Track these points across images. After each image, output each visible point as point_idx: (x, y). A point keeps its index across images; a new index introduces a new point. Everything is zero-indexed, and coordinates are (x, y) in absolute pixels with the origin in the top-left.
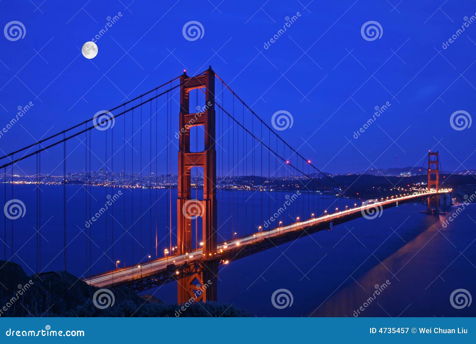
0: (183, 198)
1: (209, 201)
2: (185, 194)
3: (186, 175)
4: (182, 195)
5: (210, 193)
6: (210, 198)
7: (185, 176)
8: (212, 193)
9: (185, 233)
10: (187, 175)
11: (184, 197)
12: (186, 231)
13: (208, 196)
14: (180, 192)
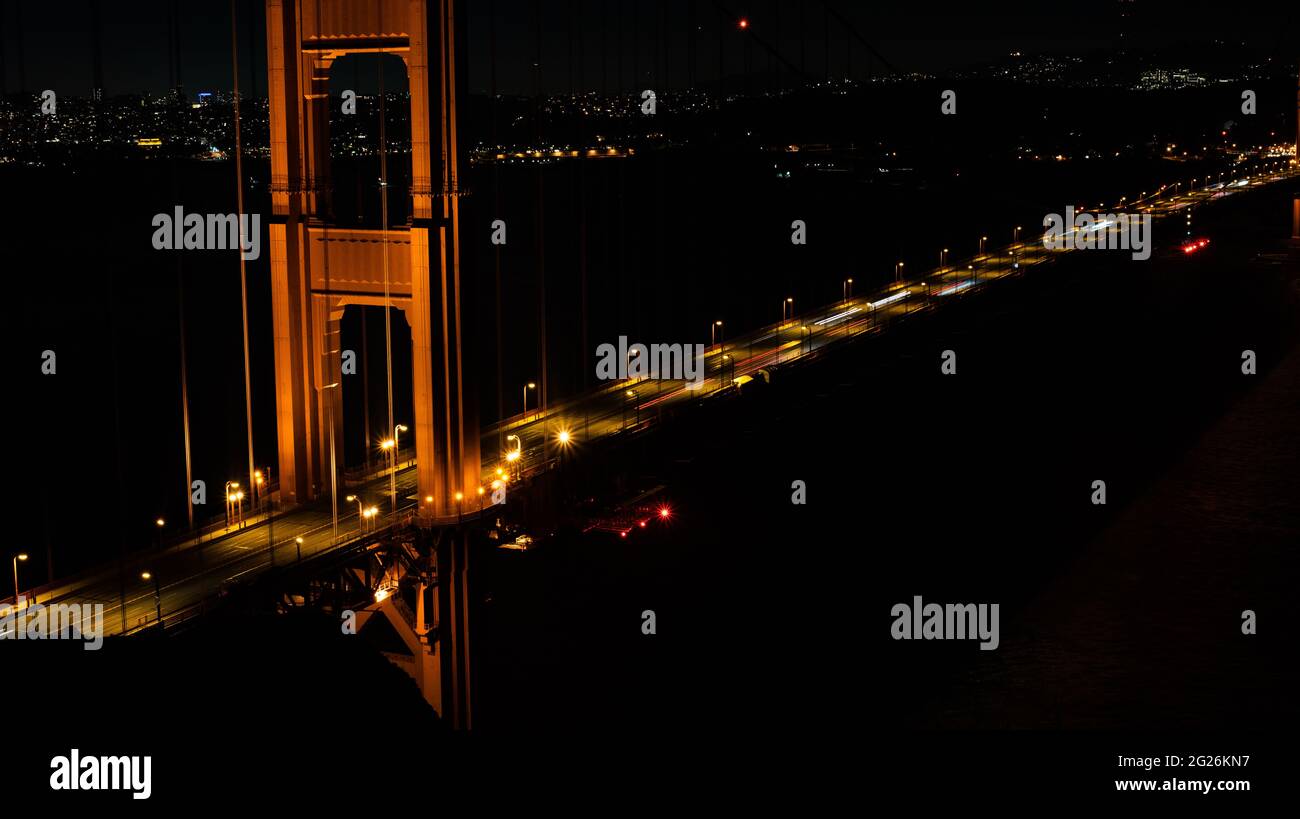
0: (302, 219)
1: (443, 230)
2: (308, 197)
3: (308, 97)
4: (294, 201)
5: (446, 188)
6: (446, 215)
7: (305, 100)
8: (456, 188)
9: (314, 393)
10: (314, 100)
11: (304, 212)
12: (319, 388)
13: (437, 205)
14: (285, 187)
